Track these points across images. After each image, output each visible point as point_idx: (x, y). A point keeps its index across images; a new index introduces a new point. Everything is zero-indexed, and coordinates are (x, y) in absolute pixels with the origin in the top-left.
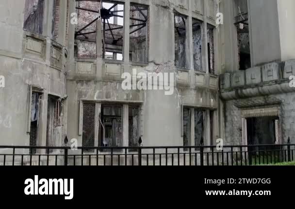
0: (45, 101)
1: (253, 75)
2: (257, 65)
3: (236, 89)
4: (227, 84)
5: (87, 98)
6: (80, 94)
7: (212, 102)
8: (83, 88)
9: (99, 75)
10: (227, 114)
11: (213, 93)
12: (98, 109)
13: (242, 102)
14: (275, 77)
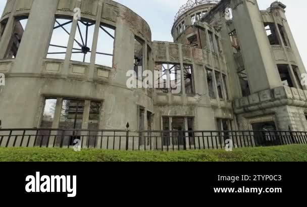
0: (145, 114)
1: (254, 99)
2: (255, 93)
3: (244, 107)
4: (237, 105)
5: (164, 115)
6: (161, 112)
7: (230, 116)
8: (162, 109)
9: (170, 102)
10: (239, 122)
11: (230, 110)
12: (171, 121)
13: (248, 115)
14: (269, 98)
